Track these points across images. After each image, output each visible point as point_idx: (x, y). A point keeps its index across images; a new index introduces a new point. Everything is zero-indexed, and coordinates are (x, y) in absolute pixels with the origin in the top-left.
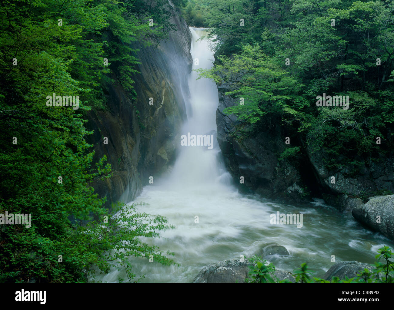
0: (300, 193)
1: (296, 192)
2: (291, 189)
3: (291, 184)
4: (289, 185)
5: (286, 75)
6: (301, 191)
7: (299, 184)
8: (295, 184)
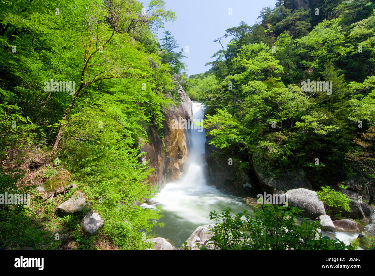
0: (250, 188)
1: (248, 187)
2: (245, 185)
3: (245, 183)
4: (244, 183)
5: (240, 125)
6: (250, 187)
7: (249, 183)
8: (247, 183)
